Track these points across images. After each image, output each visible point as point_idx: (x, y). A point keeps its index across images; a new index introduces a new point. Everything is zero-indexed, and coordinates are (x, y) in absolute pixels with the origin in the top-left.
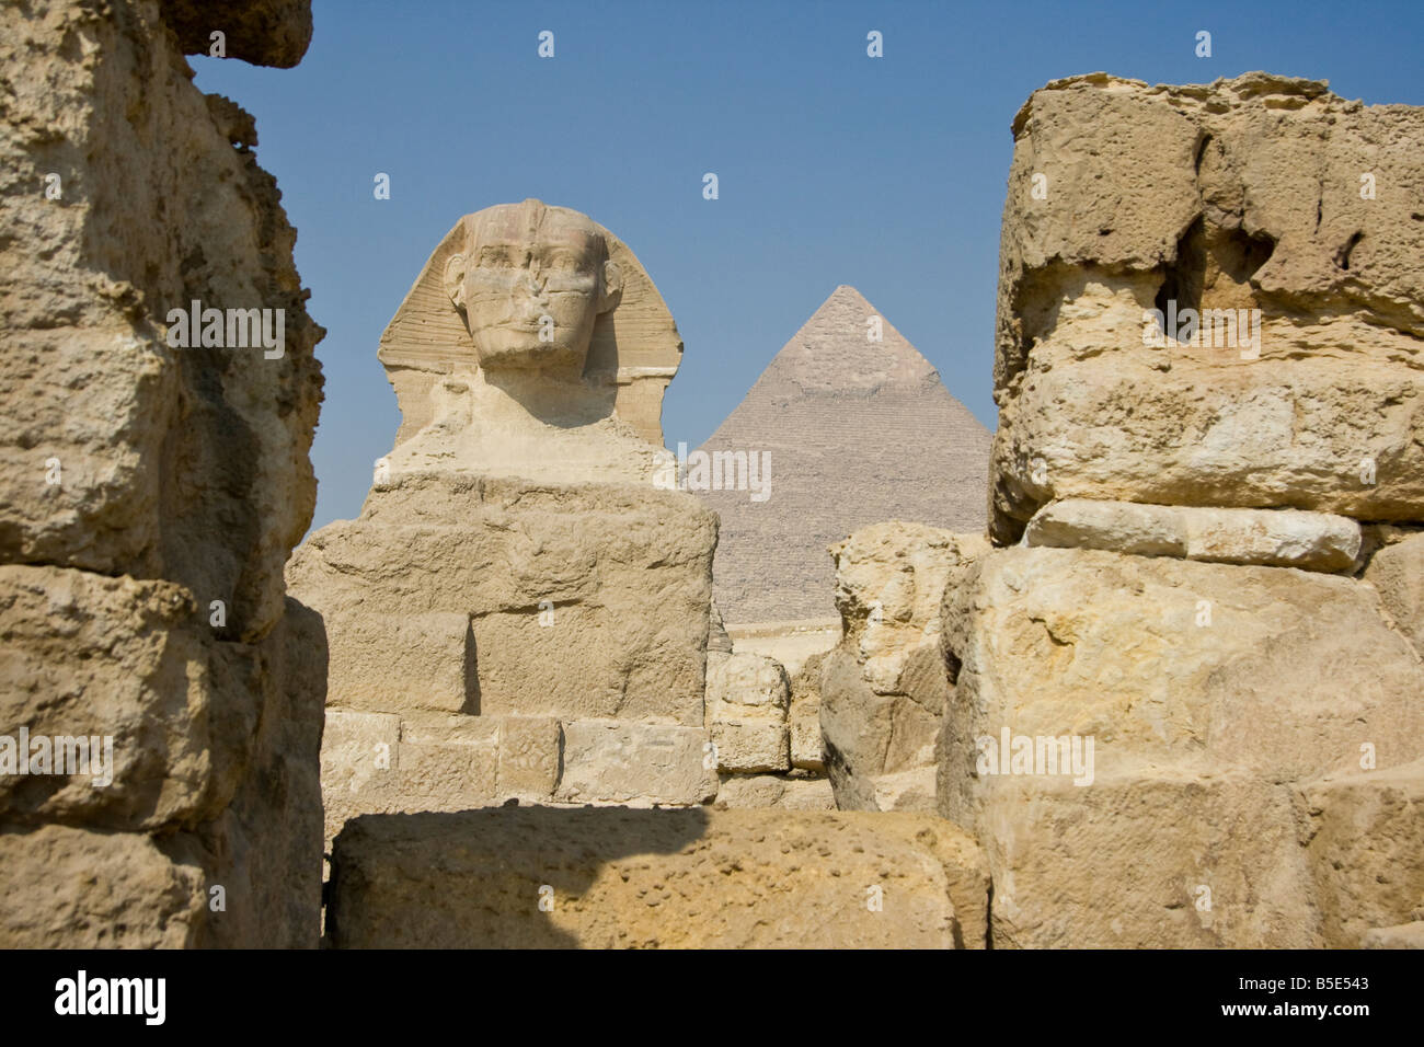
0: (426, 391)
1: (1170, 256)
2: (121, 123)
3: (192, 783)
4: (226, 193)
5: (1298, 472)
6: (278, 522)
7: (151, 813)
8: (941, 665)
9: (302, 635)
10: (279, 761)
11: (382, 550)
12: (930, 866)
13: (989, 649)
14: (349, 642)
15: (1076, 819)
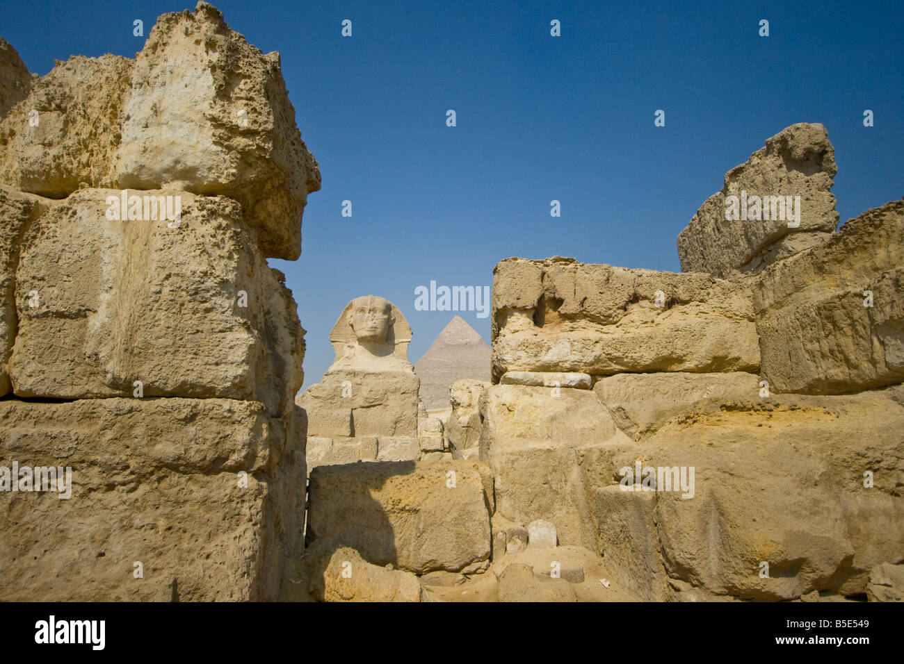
0: (342, 348)
1: (536, 305)
2: (245, 276)
3: (264, 458)
4: (277, 294)
5: (573, 362)
6: (291, 384)
7: (252, 467)
8: (479, 418)
9: (300, 416)
10: (293, 451)
11: (327, 392)
12: (477, 475)
13: (491, 413)
14: (318, 418)
15: (517, 460)
